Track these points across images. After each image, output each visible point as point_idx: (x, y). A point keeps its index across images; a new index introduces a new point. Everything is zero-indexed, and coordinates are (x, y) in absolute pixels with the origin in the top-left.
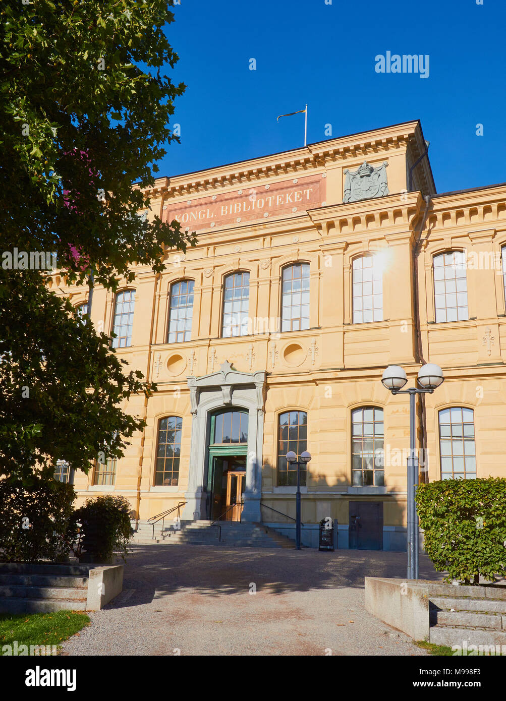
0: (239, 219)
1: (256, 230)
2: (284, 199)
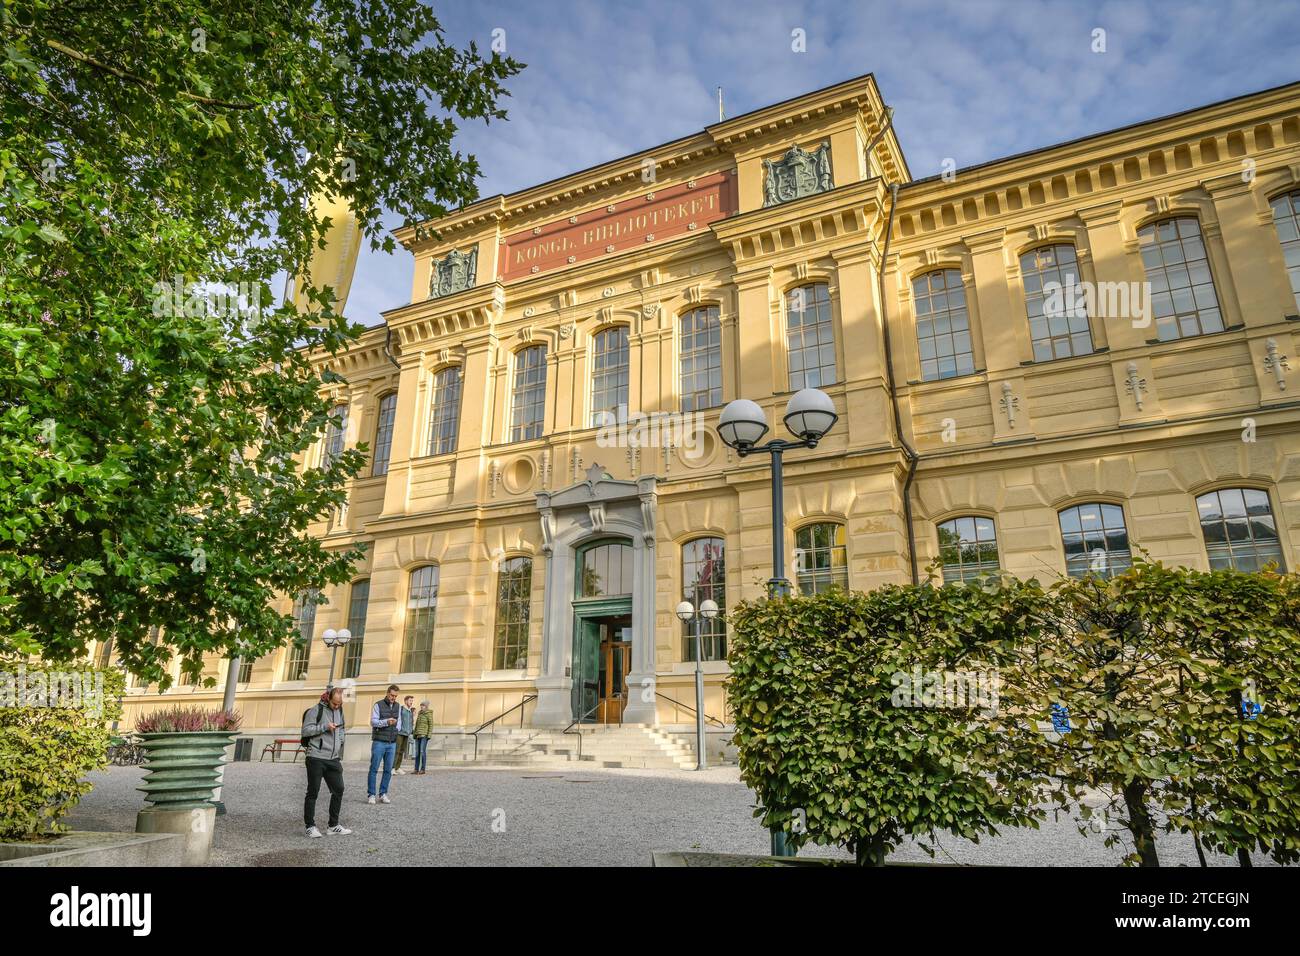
0: (611, 248)
1: (634, 262)
2: (676, 212)
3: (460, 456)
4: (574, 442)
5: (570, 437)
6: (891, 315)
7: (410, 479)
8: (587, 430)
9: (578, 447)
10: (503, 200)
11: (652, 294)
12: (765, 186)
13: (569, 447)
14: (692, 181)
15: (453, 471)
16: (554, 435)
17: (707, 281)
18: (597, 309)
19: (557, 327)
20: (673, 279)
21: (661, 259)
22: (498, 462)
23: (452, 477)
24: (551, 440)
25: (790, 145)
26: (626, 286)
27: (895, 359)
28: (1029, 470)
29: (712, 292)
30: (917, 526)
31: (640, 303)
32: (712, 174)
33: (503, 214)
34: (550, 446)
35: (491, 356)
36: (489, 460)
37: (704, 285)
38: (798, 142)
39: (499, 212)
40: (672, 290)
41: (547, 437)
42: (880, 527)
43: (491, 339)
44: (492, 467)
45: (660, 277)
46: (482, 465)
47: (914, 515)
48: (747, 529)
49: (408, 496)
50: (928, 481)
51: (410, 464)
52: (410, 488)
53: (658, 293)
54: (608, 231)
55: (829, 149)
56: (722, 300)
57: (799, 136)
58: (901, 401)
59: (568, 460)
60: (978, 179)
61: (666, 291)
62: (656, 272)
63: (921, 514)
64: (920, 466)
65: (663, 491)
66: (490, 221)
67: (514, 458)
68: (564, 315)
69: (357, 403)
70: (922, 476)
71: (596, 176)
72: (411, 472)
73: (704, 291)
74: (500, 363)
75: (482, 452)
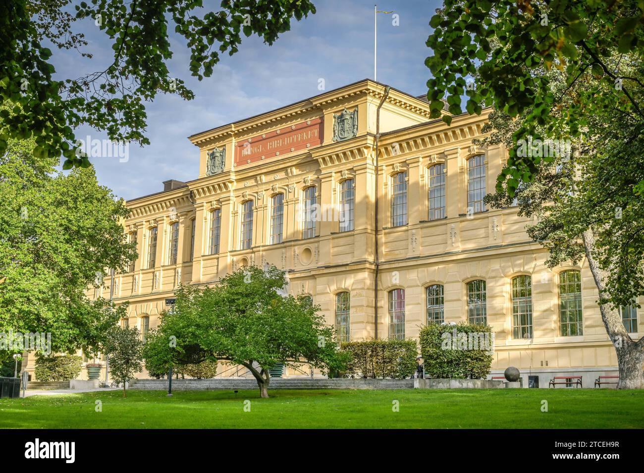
3: (220, 255)
4: (262, 251)
5: (261, 248)
6: (379, 195)
7: (202, 266)
8: (268, 246)
9: (264, 253)
10: (233, 125)
11: (292, 180)
12: (334, 128)
13: (261, 253)
14: (309, 121)
15: (218, 262)
16: (255, 247)
17: (312, 175)
18: (272, 185)
19: (257, 193)
20: (300, 172)
21: (295, 163)
22: (235, 258)
23: (218, 265)
24: (254, 249)
25: (343, 108)
26: (282, 175)
27: (379, 217)
28: (416, 270)
29: (314, 181)
30: (379, 293)
31: (287, 184)
32: (315, 118)
33: (234, 132)
34: (254, 252)
35: (231, 206)
36: (232, 257)
37: (311, 177)
38: (347, 107)
39: (232, 131)
40: (299, 178)
41: (252, 248)
42: (360, 295)
43: (231, 198)
44: (233, 261)
45: (295, 171)
46: (229, 259)
47: (378, 288)
48: (318, 294)
49: (201, 274)
50: (385, 274)
51: (202, 258)
52: (202, 270)
53: (294, 179)
54: (277, 143)
55: (357, 111)
56: (317, 185)
57: (346, 104)
58: (379, 237)
59: (261, 259)
60: (409, 134)
61: (297, 179)
62: (294, 169)
63: (381, 288)
64: (380, 268)
65: (291, 276)
66: (229, 136)
67: (240, 257)
68: (260, 187)
69: (182, 223)
70: (383, 271)
71: (270, 116)
72: (202, 262)
73: (311, 180)
74: (235, 210)
75: (229, 254)
